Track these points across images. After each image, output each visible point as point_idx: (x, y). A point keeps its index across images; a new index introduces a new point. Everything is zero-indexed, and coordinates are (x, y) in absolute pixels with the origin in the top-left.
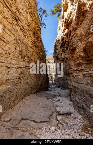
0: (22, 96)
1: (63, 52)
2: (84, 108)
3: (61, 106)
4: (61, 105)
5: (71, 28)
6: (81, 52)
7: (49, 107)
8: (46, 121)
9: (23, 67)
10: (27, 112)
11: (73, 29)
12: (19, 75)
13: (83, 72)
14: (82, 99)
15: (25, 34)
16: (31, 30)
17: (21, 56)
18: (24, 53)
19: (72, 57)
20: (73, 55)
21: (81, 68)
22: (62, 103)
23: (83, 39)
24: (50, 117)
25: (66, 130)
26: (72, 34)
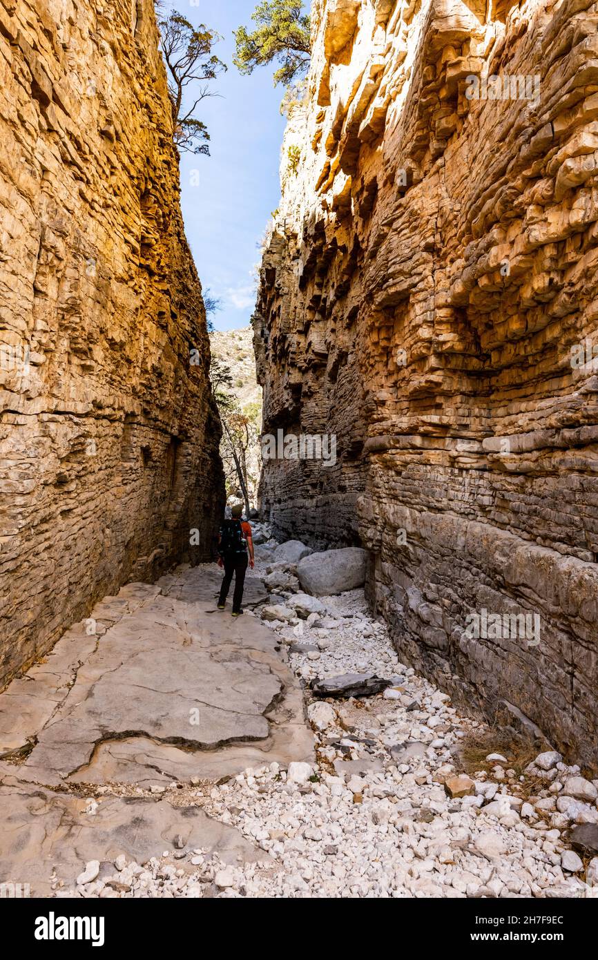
0: (78, 596)
1: (317, 317)
2: (458, 650)
3: (320, 649)
4: (322, 643)
5: (373, 170)
6: (440, 323)
7: (256, 656)
8: (248, 734)
9: (81, 409)
10: (131, 692)
11: (390, 180)
12: (62, 460)
13: (448, 441)
14: (447, 602)
15: (89, 195)
16: (125, 168)
17: (73, 340)
18: (91, 316)
19: (385, 348)
20: (388, 339)
21: (435, 419)
22: (320, 631)
23: (455, 247)
24: (271, 715)
25: (371, 776)
26: (382, 211)
